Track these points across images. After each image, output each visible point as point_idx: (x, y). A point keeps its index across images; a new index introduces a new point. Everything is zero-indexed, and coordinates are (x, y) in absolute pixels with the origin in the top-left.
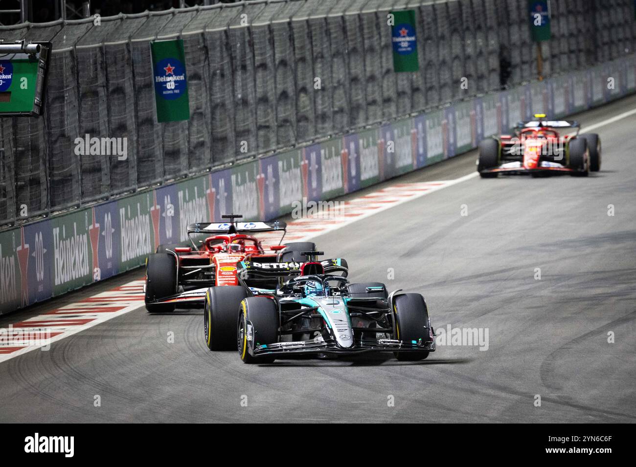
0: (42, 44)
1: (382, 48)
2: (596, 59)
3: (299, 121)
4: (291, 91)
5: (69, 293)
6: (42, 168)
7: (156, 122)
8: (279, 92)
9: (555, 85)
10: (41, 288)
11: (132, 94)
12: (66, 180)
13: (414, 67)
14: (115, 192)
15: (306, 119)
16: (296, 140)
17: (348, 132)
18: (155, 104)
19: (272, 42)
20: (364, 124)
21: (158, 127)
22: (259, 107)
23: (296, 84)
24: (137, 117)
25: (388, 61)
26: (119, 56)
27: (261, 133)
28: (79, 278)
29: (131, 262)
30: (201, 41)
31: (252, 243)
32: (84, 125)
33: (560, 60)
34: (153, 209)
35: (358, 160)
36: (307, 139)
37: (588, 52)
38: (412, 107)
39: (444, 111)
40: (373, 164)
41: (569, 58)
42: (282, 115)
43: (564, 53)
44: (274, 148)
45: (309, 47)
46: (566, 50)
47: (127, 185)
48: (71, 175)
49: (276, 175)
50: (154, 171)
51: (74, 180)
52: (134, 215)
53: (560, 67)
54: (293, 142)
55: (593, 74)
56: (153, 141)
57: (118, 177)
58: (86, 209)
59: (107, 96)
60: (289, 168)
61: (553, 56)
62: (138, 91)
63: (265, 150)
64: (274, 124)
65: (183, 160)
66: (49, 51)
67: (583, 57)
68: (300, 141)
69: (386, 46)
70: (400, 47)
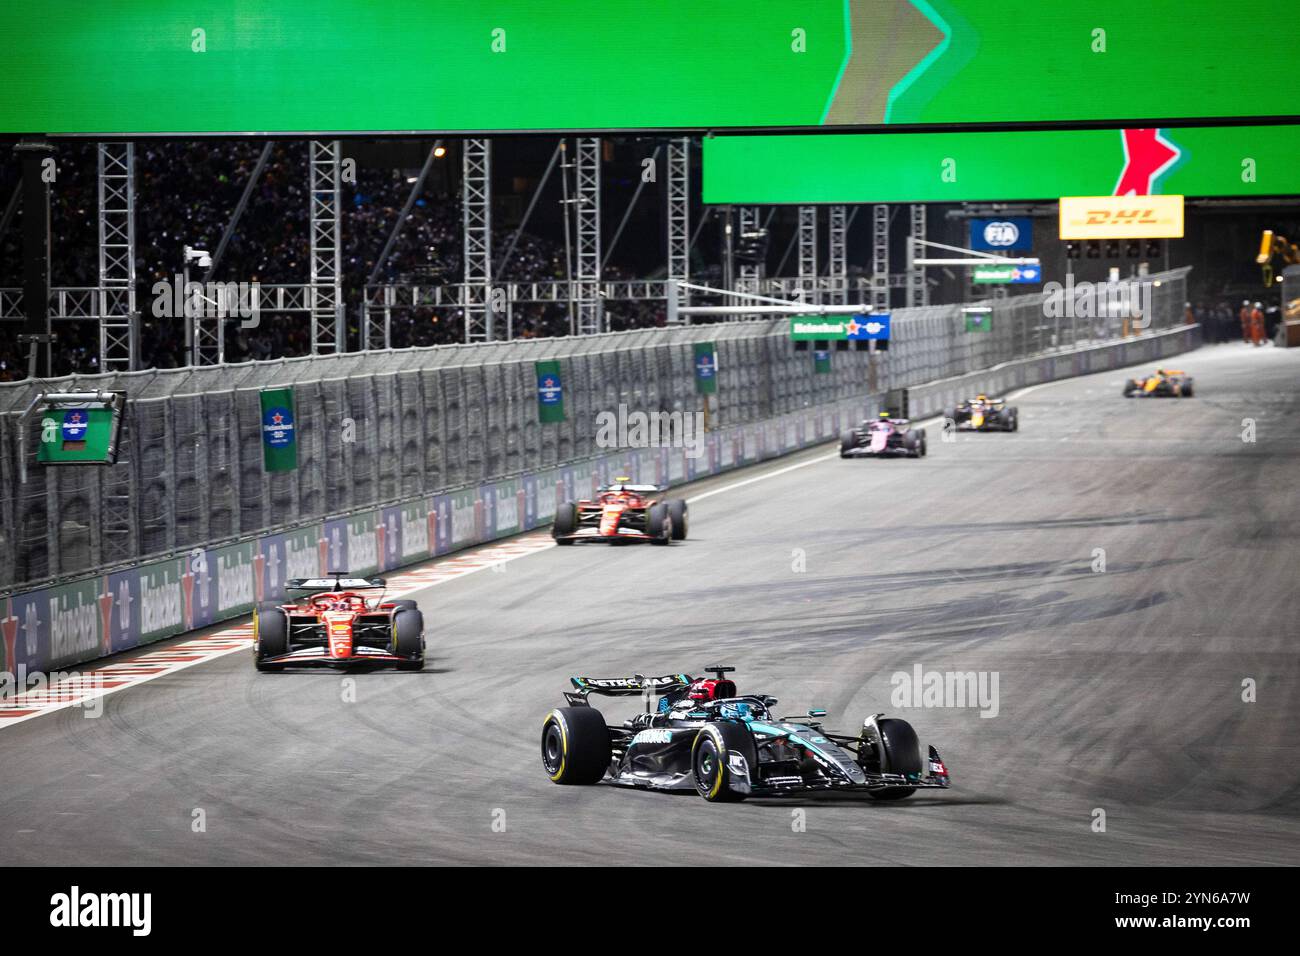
0: (118, 393)
1: (526, 399)
2: (771, 412)
3: (428, 470)
4: (419, 442)
5: (158, 641)
6: (131, 515)
7: (263, 471)
8: (406, 441)
9: (722, 437)
10: (125, 637)
11: (237, 443)
12: (161, 528)
13: (561, 417)
14: (215, 541)
15: (436, 469)
16: (424, 490)
17: (484, 482)
18: (263, 453)
19: (399, 392)
20: (503, 475)
21: (266, 476)
22: (382, 457)
23: (425, 434)
24: (241, 466)
25: (532, 412)
26: (223, 406)
27: (384, 483)
28: (170, 627)
29: (228, 611)
30: (318, 390)
31: (358, 601)
32: (180, 473)
33: (729, 412)
34: (256, 558)
35: (494, 510)
36: (437, 489)
37: (762, 404)
38: (559, 458)
39: (595, 462)
40: (511, 513)
41: (740, 410)
42: (408, 465)
43: (735, 405)
44: (399, 498)
45: (441, 397)
46: (737, 402)
47: (229, 534)
48: (164, 524)
49: (399, 525)
50: (261, 520)
51: (168, 528)
52: (234, 563)
53: (730, 420)
54: (421, 492)
55: (767, 426)
56: (260, 490)
57: (219, 526)
58: (179, 557)
59: (208, 445)
60: (414, 518)
61: (722, 408)
62: (243, 441)
63: (388, 500)
64: (398, 474)
65: (294, 509)
66: (124, 400)
67: (756, 410)
68: (428, 491)
69: (531, 397)
70: (546, 398)
